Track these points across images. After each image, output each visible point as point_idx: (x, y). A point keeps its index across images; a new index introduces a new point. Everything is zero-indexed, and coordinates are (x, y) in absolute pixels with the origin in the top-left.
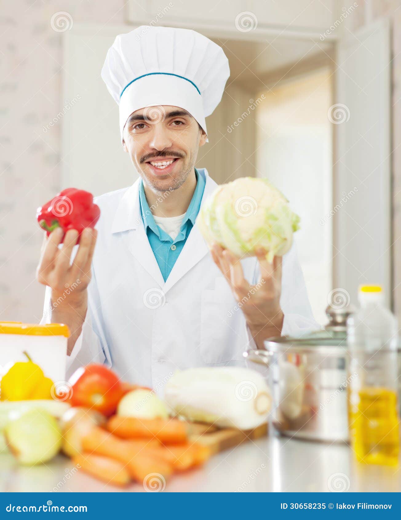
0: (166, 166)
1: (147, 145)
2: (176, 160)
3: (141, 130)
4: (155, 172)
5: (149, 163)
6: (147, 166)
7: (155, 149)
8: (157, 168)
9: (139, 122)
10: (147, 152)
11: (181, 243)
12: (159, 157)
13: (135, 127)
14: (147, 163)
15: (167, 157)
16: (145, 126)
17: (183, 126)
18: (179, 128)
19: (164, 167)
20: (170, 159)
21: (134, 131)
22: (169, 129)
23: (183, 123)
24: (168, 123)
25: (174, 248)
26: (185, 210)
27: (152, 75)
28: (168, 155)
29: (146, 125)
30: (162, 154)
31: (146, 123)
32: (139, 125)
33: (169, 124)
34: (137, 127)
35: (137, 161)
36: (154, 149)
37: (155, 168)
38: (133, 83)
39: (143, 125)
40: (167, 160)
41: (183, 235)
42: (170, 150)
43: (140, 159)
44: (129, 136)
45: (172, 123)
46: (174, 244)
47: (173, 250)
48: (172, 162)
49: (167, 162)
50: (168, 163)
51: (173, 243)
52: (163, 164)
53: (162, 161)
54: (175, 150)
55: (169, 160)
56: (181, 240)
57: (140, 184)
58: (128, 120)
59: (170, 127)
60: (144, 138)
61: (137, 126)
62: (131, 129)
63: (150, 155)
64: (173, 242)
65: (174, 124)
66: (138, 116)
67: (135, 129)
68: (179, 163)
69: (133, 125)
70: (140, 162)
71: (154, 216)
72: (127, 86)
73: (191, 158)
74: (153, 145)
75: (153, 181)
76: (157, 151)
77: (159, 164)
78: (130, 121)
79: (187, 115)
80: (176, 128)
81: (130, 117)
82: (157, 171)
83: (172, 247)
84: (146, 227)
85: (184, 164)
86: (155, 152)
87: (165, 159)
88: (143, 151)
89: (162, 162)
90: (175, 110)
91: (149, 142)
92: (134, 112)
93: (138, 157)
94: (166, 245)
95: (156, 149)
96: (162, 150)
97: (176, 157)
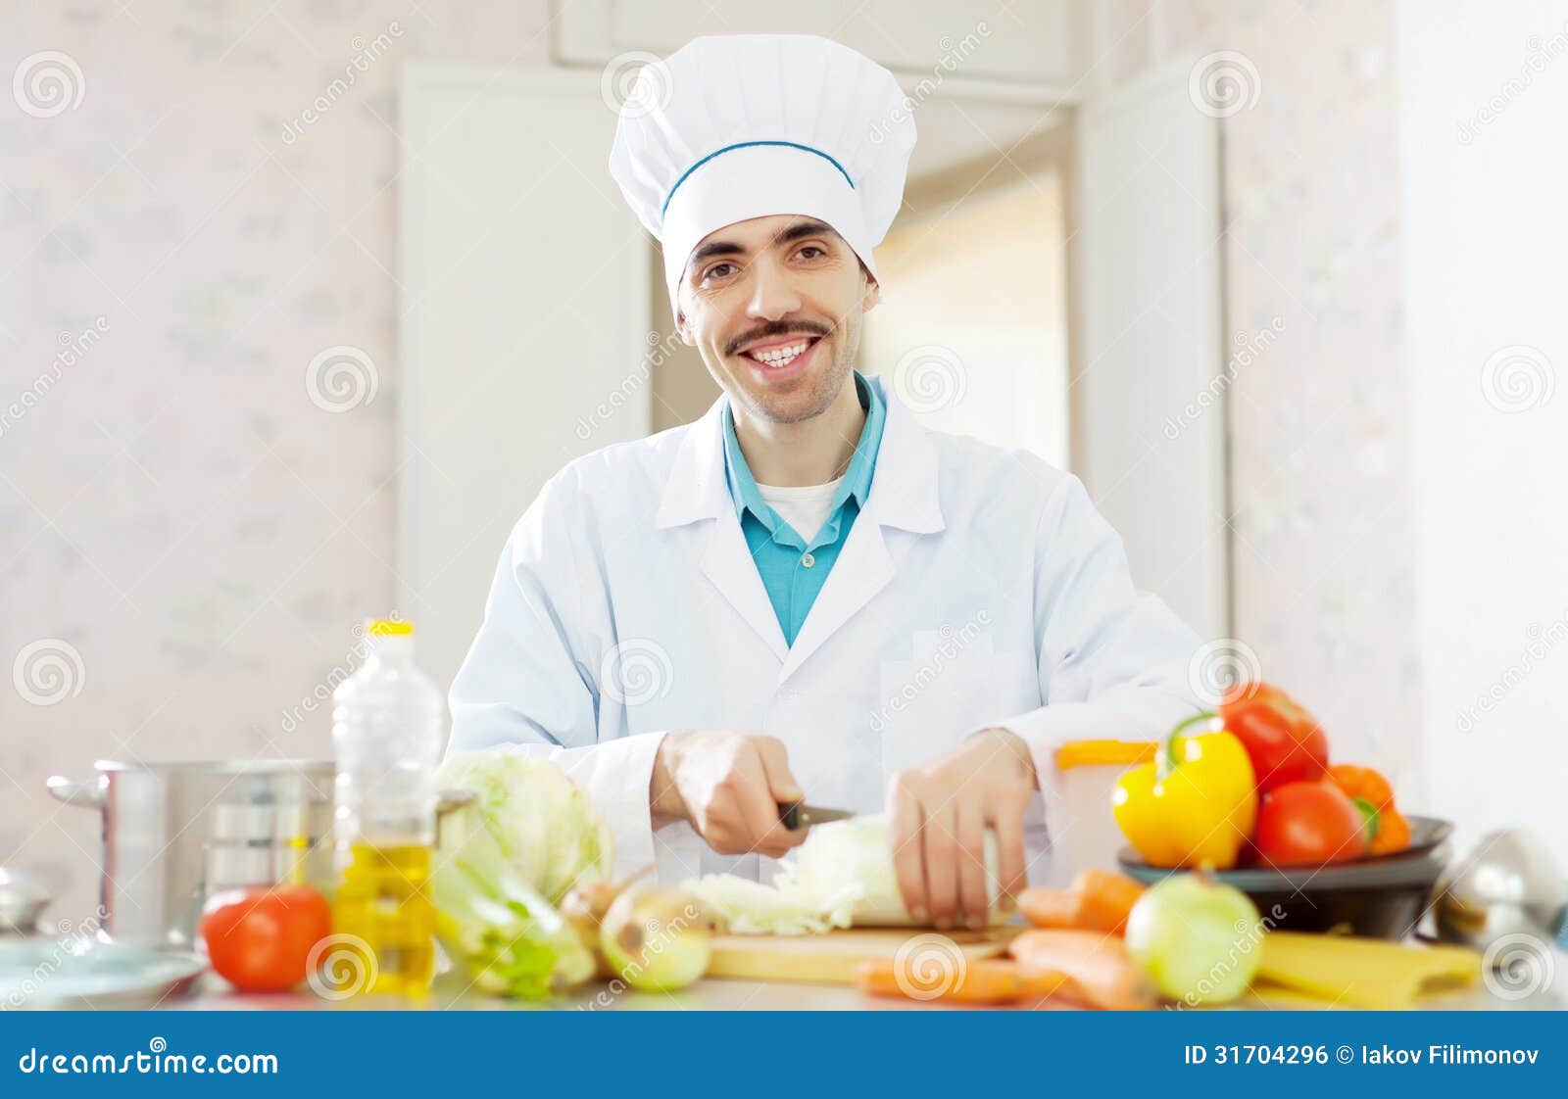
0: (792, 358)
1: (740, 313)
2: (813, 342)
3: (725, 279)
4: (765, 375)
5: (747, 355)
6: (743, 362)
7: (765, 319)
8: (769, 367)
9: (717, 260)
10: (742, 329)
11: (828, 551)
12: (773, 338)
13: (709, 275)
14: (740, 354)
15: (792, 334)
16: (732, 270)
17: (822, 259)
18: (811, 266)
19: (786, 361)
20: (801, 338)
21: (706, 283)
22: (790, 268)
23: (822, 253)
24: (786, 255)
25: (807, 560)
26: (839, 470)
27: (736, 150)
28: (793, 330)
29: (736, 267)
30: (777, 328)
31: (734, 261)
32: (718, 268)
33: (787, 259)
34: (714, 274)
35: (717, 353)
36: (760, 319)
37: (764, 365)
38: (690, 175)
39: (727, 266)
40: (792, 343)
41: (834, 529)
42: (797, 319)
43: (723, 347)
44: (694, 298)
45: (794, 255)
46: (811, 553)
47: (806, 565)
48: (804, 347)
49: (792, 347)
50: (796, 350)
51: (808, 551)
52: (781, 354)
53: (781, 347)
54: (809, 317)
55: (798, 342)
56: (828, 543)
57: (724, 413)
58: (691, 260)
59: (791, 264)
60: (732, 297)
61: (712, 270)
62: (697, 281)
63: (750, 335)
64: (806, 548)
65: (800, 255)
66: (713, 245)
67: (707, 280)
68: (822, 348)
69: (702, 271)
70: (724, 353)
71: (758, 484)
72: (678, 185)
73: (848, 335)
74: (755, 308)
75: (761, 397)
76: (765, 324)
77: (776, 354)
78: (695, 261)
79: (828, 232)
80: (803, 266)
81: (696, 253)
82: (770, 372)
83: (805, 561)
84: (740, 512)
85: (834, 351)
86: (762, 325)
87: (788, 341)
88: (730, 327)
89: (781, 350)
90: (798, 222)
91: (746, 303)
92: (702, 240)
93: (719, 344)
94: (789, 556)
95: (766, 317)
96: (778, 318)
97: (814, 335)
